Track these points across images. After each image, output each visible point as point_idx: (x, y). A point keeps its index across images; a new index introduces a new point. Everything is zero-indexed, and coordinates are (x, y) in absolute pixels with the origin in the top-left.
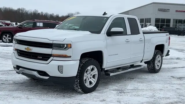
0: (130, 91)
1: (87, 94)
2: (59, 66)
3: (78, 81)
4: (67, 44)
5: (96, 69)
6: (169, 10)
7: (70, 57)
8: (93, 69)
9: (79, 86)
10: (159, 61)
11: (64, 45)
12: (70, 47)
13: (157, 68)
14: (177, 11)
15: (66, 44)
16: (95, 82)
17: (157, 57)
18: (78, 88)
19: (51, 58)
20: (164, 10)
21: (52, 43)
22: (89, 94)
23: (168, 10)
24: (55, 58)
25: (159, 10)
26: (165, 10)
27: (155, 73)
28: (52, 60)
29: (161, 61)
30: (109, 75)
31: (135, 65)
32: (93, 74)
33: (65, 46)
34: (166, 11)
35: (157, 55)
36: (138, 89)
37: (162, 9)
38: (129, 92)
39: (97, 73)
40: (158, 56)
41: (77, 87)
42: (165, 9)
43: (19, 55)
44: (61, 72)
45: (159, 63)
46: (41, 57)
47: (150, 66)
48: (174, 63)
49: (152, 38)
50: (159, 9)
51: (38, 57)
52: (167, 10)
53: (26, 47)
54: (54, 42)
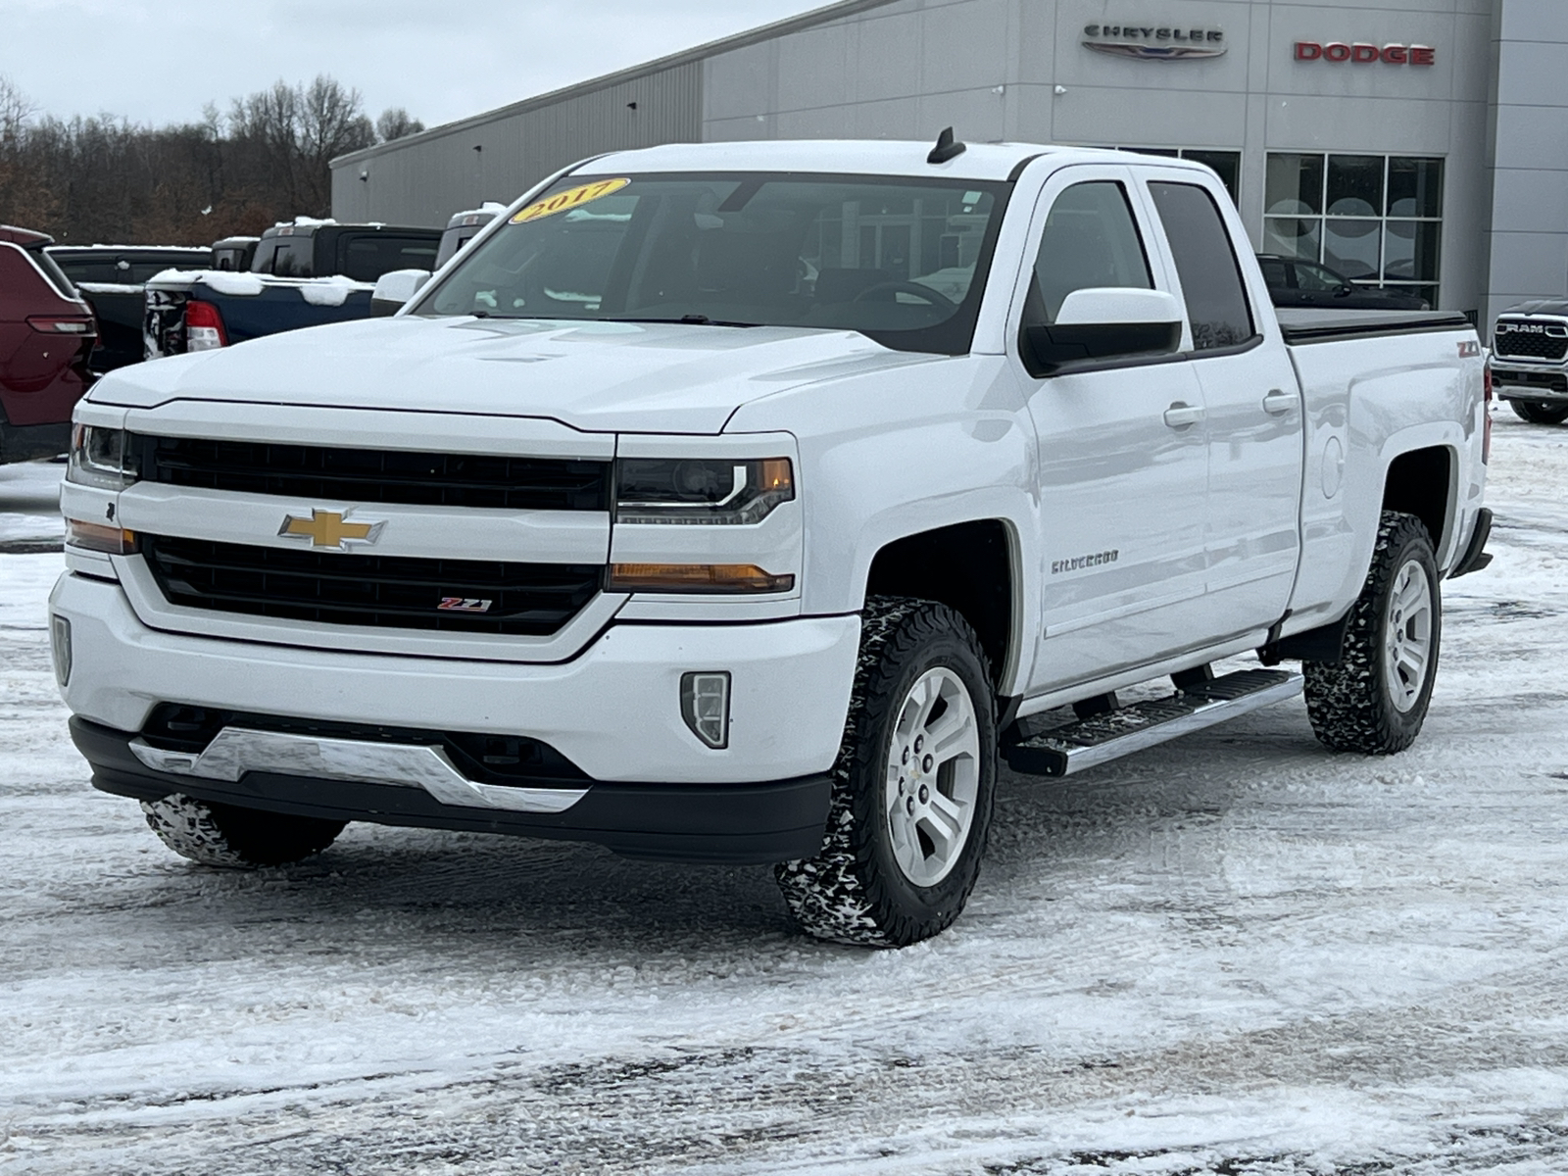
0: (1270, 907)
1: (910, 949)
2: (687, 680)
3: (848, 816)
4: (754, 465)
5: (963, 709)
6: (1215, 36)
7: (784, 583)
8: (939, 709)
9: (847, 872)
10: (1411, 623)
11: (725, 467)
12: (779, 489)
13: (1400, 697)
14: (1306, 53)
15: (740, 462)
16: (956, 827)
17: (1397, 588)
18: (842, 890)
19: (603, 604)
20: (1153, 43)
21: (608, 454)
22: (924, 945)
23: (1205, 45)
24: (644, 604)
25: (1101, 39)
26: (1171, 43)
27: (1384, 753)
28: (612, 622)
29: (1424, 631)
30: (1060, 761)
31: (1219, 670)
32: (940, 758)
33: (740, 475)
34: (1181, 55)
35: (1401, 565)
36: (1338, 891)
37: (1130, 32)
38: (1275, 913)
39: (971, 743)
40: (1404, 571)
41: (828, 880)
42: (1163, 34)
43: (176, 598)
44: (716, 736)
45: (1412, 646)
46: (481, 595)
47: (1331, 680)
48: (1504, 656)
49: (1353, 383)
50: (1090, 30)
51: (448, 603)
52: (1195, 35)
53: (301, 508)
54: (632, 448)
